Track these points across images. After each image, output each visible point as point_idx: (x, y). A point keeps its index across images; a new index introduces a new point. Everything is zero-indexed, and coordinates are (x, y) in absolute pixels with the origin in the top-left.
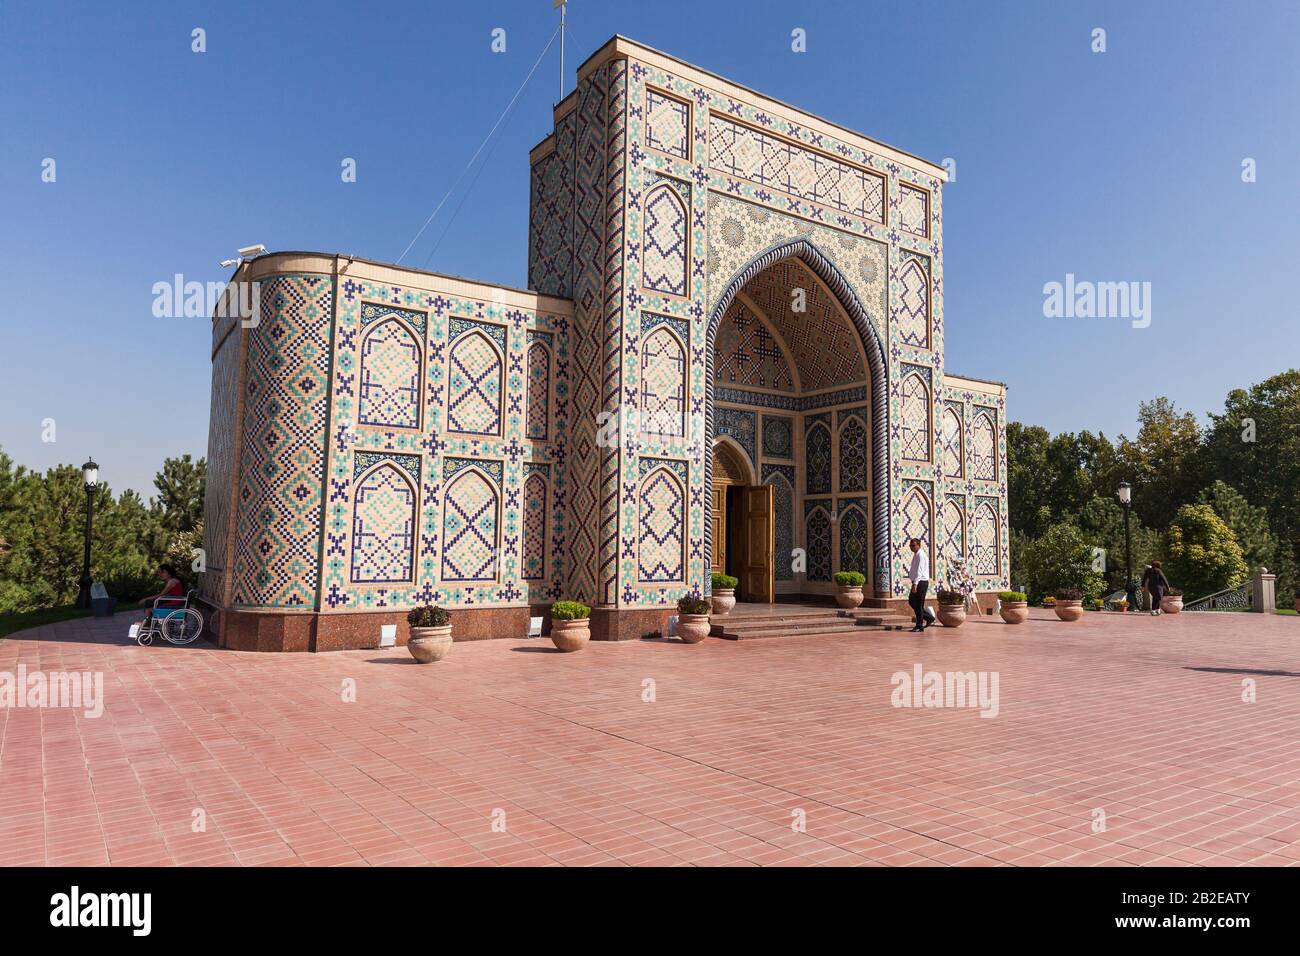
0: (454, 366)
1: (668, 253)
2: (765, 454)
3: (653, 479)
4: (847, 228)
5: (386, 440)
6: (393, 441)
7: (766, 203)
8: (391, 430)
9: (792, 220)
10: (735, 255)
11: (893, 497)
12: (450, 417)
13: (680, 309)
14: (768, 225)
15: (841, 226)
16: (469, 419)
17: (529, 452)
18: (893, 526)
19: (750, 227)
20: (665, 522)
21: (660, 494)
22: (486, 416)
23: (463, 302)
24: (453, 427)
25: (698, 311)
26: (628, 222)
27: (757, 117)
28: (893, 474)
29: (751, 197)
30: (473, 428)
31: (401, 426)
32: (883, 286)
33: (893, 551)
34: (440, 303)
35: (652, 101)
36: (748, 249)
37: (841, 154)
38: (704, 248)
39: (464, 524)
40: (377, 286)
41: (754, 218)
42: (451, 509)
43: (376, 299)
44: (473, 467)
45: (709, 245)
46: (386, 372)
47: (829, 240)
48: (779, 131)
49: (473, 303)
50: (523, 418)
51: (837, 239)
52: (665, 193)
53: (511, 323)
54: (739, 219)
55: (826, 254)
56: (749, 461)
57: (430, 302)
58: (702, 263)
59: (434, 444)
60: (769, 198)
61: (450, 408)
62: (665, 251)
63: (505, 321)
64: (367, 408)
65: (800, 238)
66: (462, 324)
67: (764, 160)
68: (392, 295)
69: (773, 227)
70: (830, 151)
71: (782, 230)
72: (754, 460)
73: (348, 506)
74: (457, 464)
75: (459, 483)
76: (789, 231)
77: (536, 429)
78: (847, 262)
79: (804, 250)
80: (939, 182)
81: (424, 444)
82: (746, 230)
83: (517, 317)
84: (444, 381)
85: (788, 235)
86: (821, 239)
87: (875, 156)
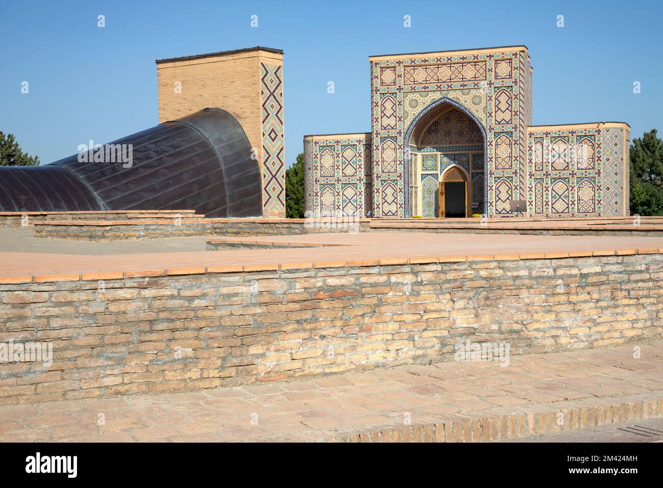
0: (343, 158)
1: (390, 117)
2: (473, 168)
3: (387, 186)
4: (465, 88)
5: (326, 181)
6: (328, 181)
7: (427, 90)
8: (327, 178)
9: (439, 92)
10: (415, 111)
11: (489, 184)
12: (343, 172)
13: (393, 133)
14: (428, 97)
15: (462, 88)
16: (348, 172)
17: (364, 180)
18: (489, 195)
19: (421, 99)
20: (391, 198)
21: (389, 190)
22: (353, 171)
23: (344, 140)
24: (344, 175)
25: (400, 133)
26: (375, 111)
27: (422, 61)
28: (489, 176)
29: (421, 89)
30: (349, 175)
31: (330, 176)
32: (485, 104)
33: (489, 204)
34: (338, 142)
35: (383, 71)
36: (420, 108)
37: (462, 60)
38: (402, 112)
39: (348, 201)
40: (322, 141)
41: (422, 96)
42: (344, 197)
43: (322, 145)
44: (349, 185)
45: (404, 110)
46: (326, 163)
47: (456, 94)
48: (432, 63)
49: (347, 140)
50: (363, 170)
51: (460, 93)
52: (388, 98)
53: (357, 143)
54: (416, 98)
55: (455, 100)
56: (466, 172)
57: (335, 142)
58: (401, 117)
59: (338, 180)
60: (428, 88)
61: (343, 170)
62: (389, 116)
63: (356, 143)
64: (322, 173)
65: (443, 97)
66: (345, 147)
67: (427, 74)
68: (326, 143)
69: (430, 97)
70: (456, 61)
71: (434, 97)
72: (469, 172)
73: (319, 198)
74: (345, 185)
75: (346, 190)
76: (437, 96)
77: (367, 173)
78: (464, 101)
79: (445, 102)
80: (518, 53)
81: (336, 181)
82: (419, 101)
83: (359, 141)
84: (340, 163)
85: (437, 98)
86: (452, 95)
87: (480, 55)
